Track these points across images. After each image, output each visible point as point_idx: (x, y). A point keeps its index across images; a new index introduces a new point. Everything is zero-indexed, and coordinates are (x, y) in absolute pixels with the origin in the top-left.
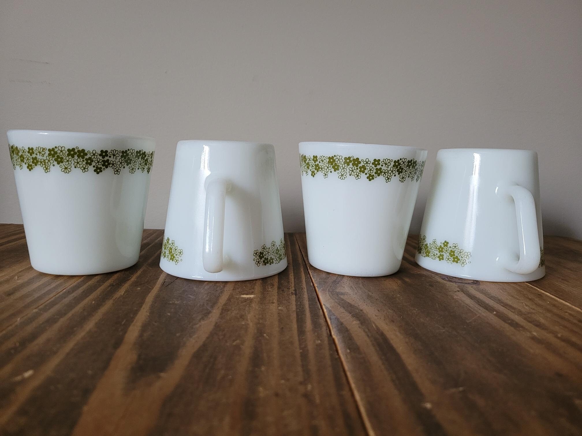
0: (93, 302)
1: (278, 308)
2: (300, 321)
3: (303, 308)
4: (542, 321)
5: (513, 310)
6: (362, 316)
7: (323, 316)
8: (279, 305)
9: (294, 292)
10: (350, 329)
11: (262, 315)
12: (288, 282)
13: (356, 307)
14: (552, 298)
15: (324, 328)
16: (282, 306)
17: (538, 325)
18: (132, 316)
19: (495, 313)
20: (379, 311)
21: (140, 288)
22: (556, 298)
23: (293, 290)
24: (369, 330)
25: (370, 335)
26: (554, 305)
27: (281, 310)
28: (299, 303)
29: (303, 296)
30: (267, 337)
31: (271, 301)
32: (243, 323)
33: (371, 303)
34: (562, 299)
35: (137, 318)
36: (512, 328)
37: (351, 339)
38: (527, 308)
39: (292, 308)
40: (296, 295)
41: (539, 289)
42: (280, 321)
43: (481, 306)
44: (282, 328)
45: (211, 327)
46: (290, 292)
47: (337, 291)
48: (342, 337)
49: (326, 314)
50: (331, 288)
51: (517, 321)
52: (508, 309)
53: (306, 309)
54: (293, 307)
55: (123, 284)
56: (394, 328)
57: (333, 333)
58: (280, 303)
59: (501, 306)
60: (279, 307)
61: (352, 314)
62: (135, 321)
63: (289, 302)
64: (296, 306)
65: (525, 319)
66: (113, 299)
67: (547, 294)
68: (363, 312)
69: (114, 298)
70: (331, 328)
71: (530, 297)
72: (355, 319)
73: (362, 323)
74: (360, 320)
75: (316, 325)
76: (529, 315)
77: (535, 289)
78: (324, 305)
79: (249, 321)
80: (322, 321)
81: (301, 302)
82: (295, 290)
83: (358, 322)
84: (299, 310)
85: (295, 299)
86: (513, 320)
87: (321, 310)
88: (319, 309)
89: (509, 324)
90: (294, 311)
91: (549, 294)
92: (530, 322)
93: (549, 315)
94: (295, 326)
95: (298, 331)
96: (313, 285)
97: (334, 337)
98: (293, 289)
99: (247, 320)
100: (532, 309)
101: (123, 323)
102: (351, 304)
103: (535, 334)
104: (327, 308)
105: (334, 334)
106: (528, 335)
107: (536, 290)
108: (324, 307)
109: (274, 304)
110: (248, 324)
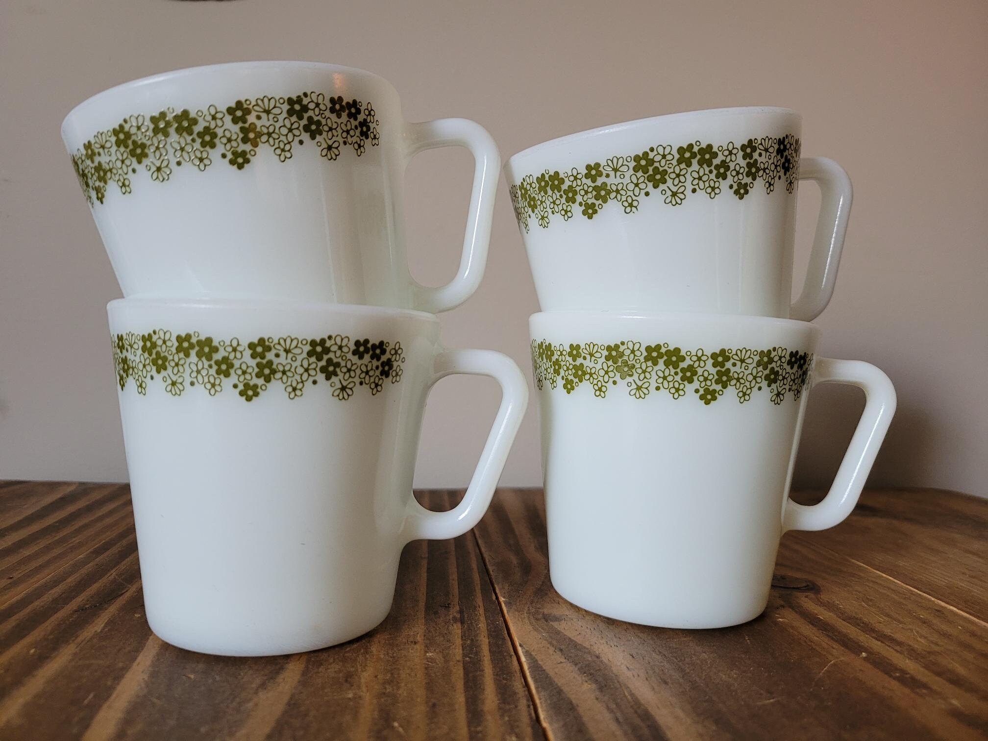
0: (32, 651)
1: (425, 655)
2: (473, 685)
3: (477, 653)
4: (961, 670)
5: (898, 648)
6: (600, 670)
7: (518, 674)
8: (427, 648)
9: (458, 616)
10: (577, 705)
11: (392, 674)
12: (447, 594)
13: (585, 648)
14: (965, 619)
15: (523, 703)
16: (432, 651)
17: (956, 681)
18: (109, 683)
19: (864, 654)
20: (633, 657)
21: (140, 615)
22: (971, 617)
23: (457, 612)
24: (617, 704)
25: (621, 720)
26: (973, 634)
27: (432, 660)
28: (469, 642)
29: (477, 625)
30: (401, 730)
31: (411, 639)
32: (350, 696)
33: (615, 639)
34: (983, 620)
35: (119, 688)
36: (907, 691)
37: (582, 732)
38: (922, 640)
39: (454, 655)
40: (462, 623)
41: (933, 599)
42: (430, 686)
43: (832, 639)
44: (434, 705)
45: (279, 708)
46: (451, 616)
47: (546, 611)
48: (563, 726)
49: (526, 667)
50: (534, 604)
51: (912, 672)
52: (887, 645)
53: (484, 656)
54: (457, 652)
55: (106, 606)
56: (670, 698)
57: (542, 715)
58: (430, 644)
59: (873, 640)
60: (427, 652)
61: (580, 665)
62: (114, 695)
63: (449, 641)
64: (463, 650)
65: (926, 667)
66: (76, 642)
67: (951, 608)
68: (602, 661)
69: (79, 639)
70: (538, 701)
71: (921, 616)
72: (586, 679)
73: (601, 689)
74: (596, 681)
75: (505, 694)
76: (932, 658)
77: (926, 598)
78: (521, 646)
79: (364, 689)
80: (518, 685)
81: (472, 640)
82: (461, 612)
83: (594, 686)
84: (470, 658)
85: (459, 631)
86: (903, 672)
87: (514, 658)
88: (511, 656)
89: (898, 679)
90: (459, 661)
91: (955, 609)
92: (939, 674)
93: (970, 656)
94: (460, 699)
95: (468, 711)
96: (497, 598)
97: (545, 724)
98: (457, 608)
99: (359, 687)
100: (932, 643)
101: (86, 702)
102: (576, 642)
103: (955, 702)
104: (528, 654)
105: (544, 719)
106: (943, 707)
107: (930, 600)
108: (520, 650)
109: (417, 646)
110: (360, 697)
